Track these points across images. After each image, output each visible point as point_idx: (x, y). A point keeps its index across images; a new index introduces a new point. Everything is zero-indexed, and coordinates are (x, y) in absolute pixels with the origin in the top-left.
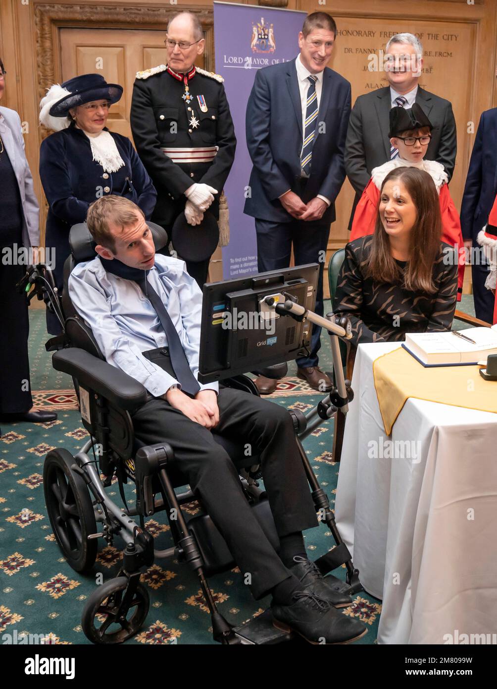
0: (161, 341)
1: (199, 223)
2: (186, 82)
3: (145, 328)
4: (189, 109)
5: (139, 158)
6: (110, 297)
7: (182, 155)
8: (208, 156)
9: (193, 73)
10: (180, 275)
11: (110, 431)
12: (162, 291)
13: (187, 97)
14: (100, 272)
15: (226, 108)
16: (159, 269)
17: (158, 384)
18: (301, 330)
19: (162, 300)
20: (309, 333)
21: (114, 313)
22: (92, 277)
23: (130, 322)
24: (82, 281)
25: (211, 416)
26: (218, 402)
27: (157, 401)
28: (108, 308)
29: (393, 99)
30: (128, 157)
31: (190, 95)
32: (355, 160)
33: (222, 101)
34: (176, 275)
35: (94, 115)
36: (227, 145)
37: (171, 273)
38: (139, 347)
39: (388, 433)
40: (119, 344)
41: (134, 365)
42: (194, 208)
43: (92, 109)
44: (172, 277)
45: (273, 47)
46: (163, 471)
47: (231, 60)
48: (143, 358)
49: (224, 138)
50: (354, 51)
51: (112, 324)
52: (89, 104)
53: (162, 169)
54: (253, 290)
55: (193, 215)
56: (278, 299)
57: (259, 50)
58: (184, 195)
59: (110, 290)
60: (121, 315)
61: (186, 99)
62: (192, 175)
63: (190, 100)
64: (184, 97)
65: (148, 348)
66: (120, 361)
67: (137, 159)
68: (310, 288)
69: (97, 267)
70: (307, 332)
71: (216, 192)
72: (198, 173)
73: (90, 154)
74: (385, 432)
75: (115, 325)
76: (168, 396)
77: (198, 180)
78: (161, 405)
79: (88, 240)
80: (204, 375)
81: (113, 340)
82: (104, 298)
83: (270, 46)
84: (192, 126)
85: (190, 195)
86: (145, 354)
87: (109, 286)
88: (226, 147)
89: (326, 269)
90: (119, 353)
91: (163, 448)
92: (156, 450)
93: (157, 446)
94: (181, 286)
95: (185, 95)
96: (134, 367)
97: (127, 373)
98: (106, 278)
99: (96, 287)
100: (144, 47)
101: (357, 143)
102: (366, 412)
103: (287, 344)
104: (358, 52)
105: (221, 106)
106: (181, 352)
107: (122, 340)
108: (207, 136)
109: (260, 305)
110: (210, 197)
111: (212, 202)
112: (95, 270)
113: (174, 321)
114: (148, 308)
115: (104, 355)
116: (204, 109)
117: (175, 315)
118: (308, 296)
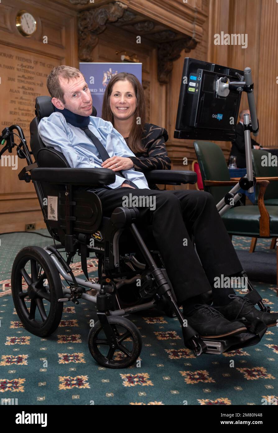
6: (70, 134)
21: (73, 144)
22: (58, 119)
23: (85, 150)
24: (50, 123)
28: (69, 141)
46: (133, 225)
81: (78, 156)
82: (65, 134)
90: (82, 165)
99: (61, 126)
104: (4, 67)
107: (83, 157)
109: (217, 83)
115: (71, 166)
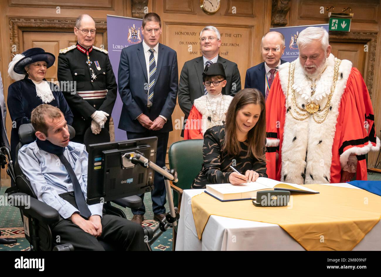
0: (70, 188)
1: (99, 133)
2: (88, 54)
3: (61, 181)
4: (91, 69)
5: (63, 96)
6: (41, 163)
7: (88, 95)
8: (103, 95)
9: (92, 49)
10: (82, 152)
11: (40, 240)
12: (71, 161)
13: (89, 62)
14: (36, 149)
15: (110, 68)
16: (70, 149)
17: (66, 212)
18: (148, 175)
19: (71, 165)
20: (152, 177)
21: (43, 172)
22: (31, 152)
23: (52, 177)
24: (25, 154)
25: (97, 230)
26: (102, 222)
27: (66, 221)
28: (40, 170)
29: (205, 62)
30: (57, 95)
31: (90, 61)
32: (184, 96)
33: (108, 64)
34: (80, 152)
35: (39, 70)
36: (113, 88)
37: (77, 150)
38: (58, 191)
39: (200, 238)
40: (45, 189)
41: (53, 201)
42: (96, 124)
43: (38, 66)
44: (78, 153)
45: (140, 40)
47: (117, 47)
48: (59, 197)
49: (111, 84)
50: (185, 43)
51: (42, 178)
52: (36, 63)
53: (78, 103)
54: (118, 149)
55: (96, 128)
56: (133, 155)
57: (132, 42)
58: (91, 117)
59: (41, 160)
60: (47, 173)
61: (88, 64)
62: (95, 106)
63: (91, 64)
64: (87, 62)
65: (62, 192)
66: (45, 199)
67: (62, 97)
68: (152, 151)
69: (34, 146)
70: (151, 177)
71: (108, 115)
72: (98, 104)
73: (35, 93)
74: (198, 238)
75: (43, 179)
76: (72, 218)
77: (98, 109)
78: (68, 223)
79: (29, 132)
80: (90, 200)
81: (42, 187)
82: (37, 164)
83: (139, 40)
84: (93, 78)
85: (94, 117)
86: (61, 195)
87: (41, 157)
88: (112, 89)
89: (167, 153)
90: (45, 194)
91: (68, 246)
92: (64, 247)
93: (64, 245)
94: (82, 158)
95: (88, 61)
96: (53, 202)
97: (49, 205)
98: (39, 152)
99: (33, 157)
100: (70, 42)
101: (186, 87)
102: (188, 228)
103: (139, 183)
104: (187, 44)
105: (108, 67)
106: (81, 194)
107: (46, 187)
108: (101, 84)
109: (122, 158)
110: (105, 118)
111: (106, 121)
112: (33, 148)
113: (78, 177)
114: (63, 170)
115: (36, 195)
116: (99, 68)
117: (78, 174)
118: (151, 155)
